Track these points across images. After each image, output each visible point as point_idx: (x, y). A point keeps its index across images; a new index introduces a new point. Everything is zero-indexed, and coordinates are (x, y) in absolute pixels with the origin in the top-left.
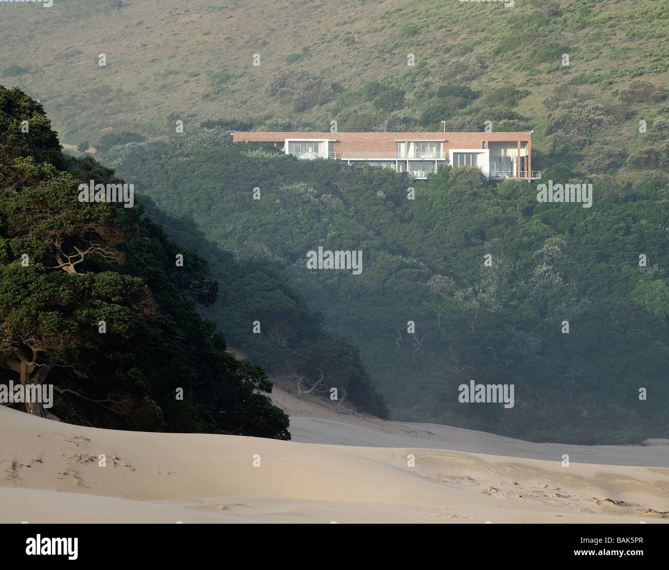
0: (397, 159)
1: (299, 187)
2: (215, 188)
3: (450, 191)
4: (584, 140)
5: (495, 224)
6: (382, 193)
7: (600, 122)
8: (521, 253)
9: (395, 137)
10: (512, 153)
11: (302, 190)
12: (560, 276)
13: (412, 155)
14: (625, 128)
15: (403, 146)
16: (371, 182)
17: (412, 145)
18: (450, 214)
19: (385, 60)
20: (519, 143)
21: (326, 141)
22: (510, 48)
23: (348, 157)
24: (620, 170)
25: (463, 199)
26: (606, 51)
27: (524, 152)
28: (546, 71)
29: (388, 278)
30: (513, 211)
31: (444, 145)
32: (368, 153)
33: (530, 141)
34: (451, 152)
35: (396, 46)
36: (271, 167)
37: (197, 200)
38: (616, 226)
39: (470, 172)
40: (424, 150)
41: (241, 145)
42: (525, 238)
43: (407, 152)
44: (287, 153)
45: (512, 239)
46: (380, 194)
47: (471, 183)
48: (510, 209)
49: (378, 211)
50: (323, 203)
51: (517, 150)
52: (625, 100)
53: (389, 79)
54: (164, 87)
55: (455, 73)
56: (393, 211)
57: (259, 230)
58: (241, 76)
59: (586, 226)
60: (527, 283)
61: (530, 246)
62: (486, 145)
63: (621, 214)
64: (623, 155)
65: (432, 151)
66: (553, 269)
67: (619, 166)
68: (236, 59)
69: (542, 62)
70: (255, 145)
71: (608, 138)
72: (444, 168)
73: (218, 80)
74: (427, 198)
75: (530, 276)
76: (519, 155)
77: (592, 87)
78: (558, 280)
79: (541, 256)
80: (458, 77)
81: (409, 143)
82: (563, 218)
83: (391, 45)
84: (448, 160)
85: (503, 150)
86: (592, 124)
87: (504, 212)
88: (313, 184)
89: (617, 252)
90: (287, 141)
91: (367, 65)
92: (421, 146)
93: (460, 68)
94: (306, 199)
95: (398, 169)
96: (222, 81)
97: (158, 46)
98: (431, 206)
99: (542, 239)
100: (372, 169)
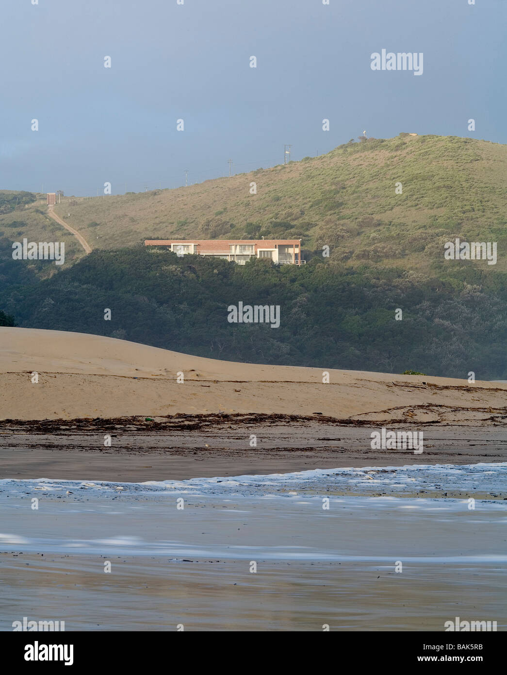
0: (229, 254)
1: (172, 267)
2: (126, 268)
3: (253, 269)
4: (333, 245)
5: (274, 287)
6: (216, 271)
7: (343, 237)
8: (286, 302)
9: (230, 242)
10: (291, 251)
11: (174, 269)
12: (305, 314)
13: (238, 252)
14: (356, 240)
15: (233, 247)
16: (212, 265)
17: (238, 247)
18: (251, 281)
19: (260, 212)
20: (294, 245)
21: (193, 244)
22: (317, 204)
23: (204, 253)
24: (349, 261)
25: (259, 274)
26: (361, 204)
27: (297, 251)
28: (329, 214)
29: (210, 314)
30: (284, 280)
31: (255, 247)
32: (215, 251)
33: (300, 245)
34: (259, 250)
35: (268, 206)
36: (160, 258)
37: (115, 274)
38: (337, 288)
39: (266, 260)
40: (244, 249)
41: (148, 247)
42: (289, 294)
43: (236, 250)
44: (172, 251)
45: (282, 294)
46: (215, 271)
47: (266, 265)
48: (283, 279)
49: (213, 280)
50: (185, 276)
51: (293, 249)
52: (360, 226)
53: (259, 222)
54: (155, 229)
55: (288, 217)
56: (222, 280)
57: (145, 289)
58: (192, 222)
59: (323, 288)
60: (287, 317)
61: (291, 299)
62: (277, 246)
63: (341, 281)
64: (352, 253)
65: (249, 249)
66: (301, 310)
67: (349, 258)
68: (193, 215)
69: (330, 210)
70: (154, 247)
71: (346, 245)
72: (253, 258)
73: (180, 224)
74: (240, 274)
75: (290, 314)
76: (294, 252)
77: (346, 221)
78: (303, 316)
79: (296, 304)
80: (289, 218)
81: (236, 245)
82: (311, 284)
83: (265, 206)
84: (256, 255)
85: (286, 249)
86: (339, 237)
87: (280, 280)
88: (180, 266)
89: (337, 301)
90: (172, 245)
91: (252, 215)
92: (243, 247)
93: (290, 214)
94: (175, 274)
95: (229, 259)
96: (182, 225)
97: (162, 211)
98: (242, 278)
99: (297, 295)
100: (214, 259)
